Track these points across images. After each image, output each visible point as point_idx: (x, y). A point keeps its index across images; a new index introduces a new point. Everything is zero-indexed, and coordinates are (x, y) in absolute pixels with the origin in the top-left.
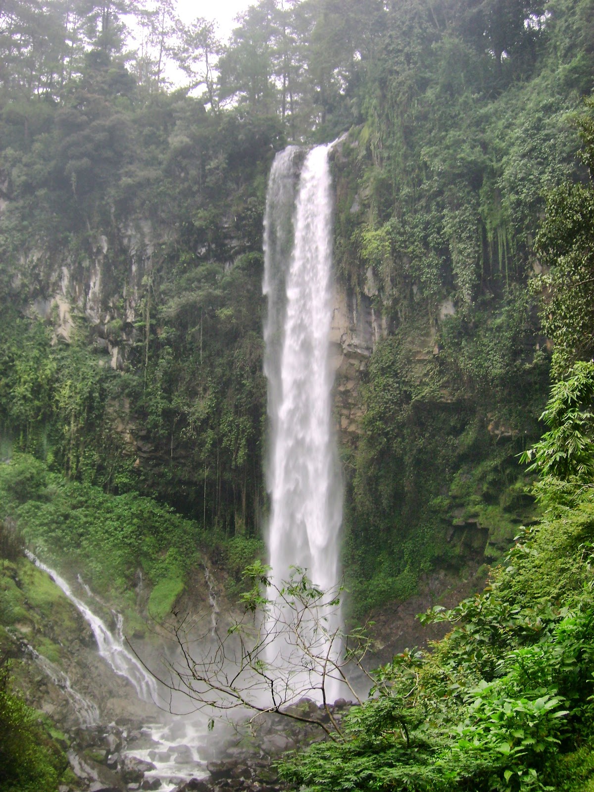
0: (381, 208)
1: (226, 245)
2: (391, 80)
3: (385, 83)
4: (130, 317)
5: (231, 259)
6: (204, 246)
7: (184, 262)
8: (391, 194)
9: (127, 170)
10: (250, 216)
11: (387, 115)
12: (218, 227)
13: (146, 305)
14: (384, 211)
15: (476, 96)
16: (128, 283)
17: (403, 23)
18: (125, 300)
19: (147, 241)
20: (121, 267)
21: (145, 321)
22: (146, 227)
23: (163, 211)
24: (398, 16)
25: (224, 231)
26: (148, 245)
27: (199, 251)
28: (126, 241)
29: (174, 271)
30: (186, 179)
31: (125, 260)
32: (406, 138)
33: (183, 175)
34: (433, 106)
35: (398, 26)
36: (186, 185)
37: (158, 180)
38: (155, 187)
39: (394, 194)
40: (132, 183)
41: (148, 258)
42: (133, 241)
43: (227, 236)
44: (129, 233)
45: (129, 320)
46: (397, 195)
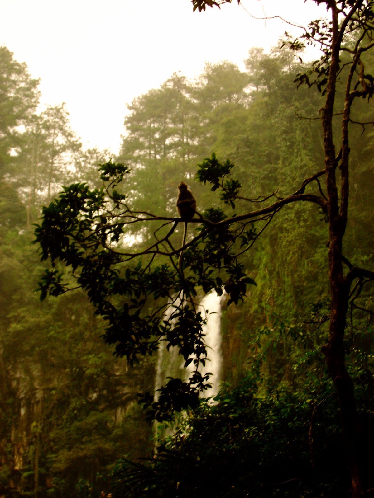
0: (273, 369)
1: (118, 391)
2: (281, 237)
3: (275, 240)
4: (18, 465)
5: (124, 404)
6: (95, 392)
7: (74, 409)
8: (282, 354)
9: (16, 314)
10: (142, 366)
11: (278, 273)
12: (109, 374)
13: (34, 453)
14: (275, 372)
15: (365, 258)
16: (16, 427)
17: (294, 179)
18: (13, 445)
19: (36, 384)
20: (10, 410)
21: (33, 470)
22: (36, 371)
23: (53, 356)
24: (288, 172)
25: (116, 378)
26: (37, 389)
27: (90, 396)
28: (14, 384)
29: (64, 417)
30: (76, 324)
31: (13, 403)
32: (296, 298)
33: (73, 318)
34: (323, 268)
35: (289, 182)
36: (77, 330)
37: (48, 325)
38: (45, 331)
39: (285, 355)
40: (21, 328)
41: (38, 402)
42: (22, 385)
43: (119, 383)
44: (18, 375)
45: (17, 468)
46: (288, 356)
